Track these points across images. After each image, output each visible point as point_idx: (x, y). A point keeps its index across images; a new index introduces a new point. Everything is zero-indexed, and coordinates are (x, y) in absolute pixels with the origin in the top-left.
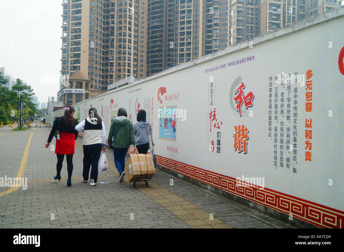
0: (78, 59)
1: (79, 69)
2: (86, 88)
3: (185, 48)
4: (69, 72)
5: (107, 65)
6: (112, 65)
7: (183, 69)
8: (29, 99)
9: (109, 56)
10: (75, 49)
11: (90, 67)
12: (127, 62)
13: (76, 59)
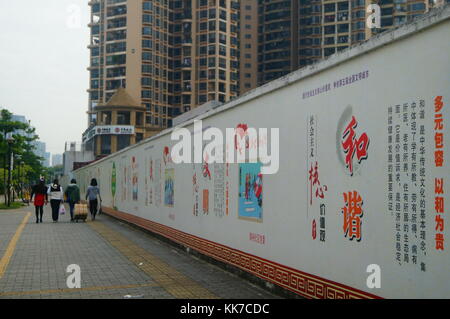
0: (122, 65)
1: (124, 86)
2: (138, 124)
3: (336, 36)
4: (105, 92)
5: (178, 76)
6: (188, 75)
7: (271, 92)
8: (28, 147)
9: (183, 57)
10: (116, 47)
11: (145, 81)
12: (218, 68)
13: (116, 66)
